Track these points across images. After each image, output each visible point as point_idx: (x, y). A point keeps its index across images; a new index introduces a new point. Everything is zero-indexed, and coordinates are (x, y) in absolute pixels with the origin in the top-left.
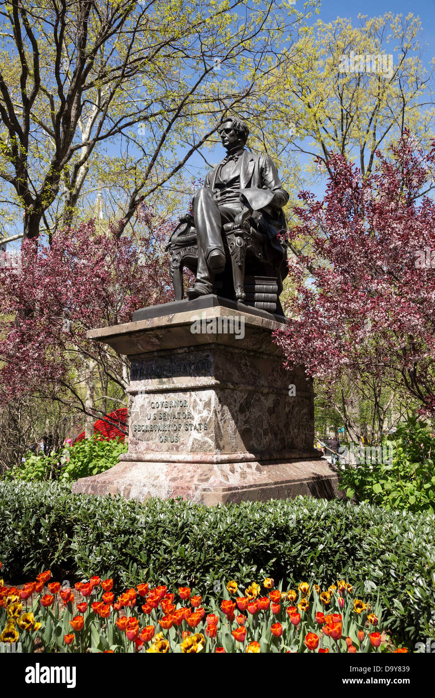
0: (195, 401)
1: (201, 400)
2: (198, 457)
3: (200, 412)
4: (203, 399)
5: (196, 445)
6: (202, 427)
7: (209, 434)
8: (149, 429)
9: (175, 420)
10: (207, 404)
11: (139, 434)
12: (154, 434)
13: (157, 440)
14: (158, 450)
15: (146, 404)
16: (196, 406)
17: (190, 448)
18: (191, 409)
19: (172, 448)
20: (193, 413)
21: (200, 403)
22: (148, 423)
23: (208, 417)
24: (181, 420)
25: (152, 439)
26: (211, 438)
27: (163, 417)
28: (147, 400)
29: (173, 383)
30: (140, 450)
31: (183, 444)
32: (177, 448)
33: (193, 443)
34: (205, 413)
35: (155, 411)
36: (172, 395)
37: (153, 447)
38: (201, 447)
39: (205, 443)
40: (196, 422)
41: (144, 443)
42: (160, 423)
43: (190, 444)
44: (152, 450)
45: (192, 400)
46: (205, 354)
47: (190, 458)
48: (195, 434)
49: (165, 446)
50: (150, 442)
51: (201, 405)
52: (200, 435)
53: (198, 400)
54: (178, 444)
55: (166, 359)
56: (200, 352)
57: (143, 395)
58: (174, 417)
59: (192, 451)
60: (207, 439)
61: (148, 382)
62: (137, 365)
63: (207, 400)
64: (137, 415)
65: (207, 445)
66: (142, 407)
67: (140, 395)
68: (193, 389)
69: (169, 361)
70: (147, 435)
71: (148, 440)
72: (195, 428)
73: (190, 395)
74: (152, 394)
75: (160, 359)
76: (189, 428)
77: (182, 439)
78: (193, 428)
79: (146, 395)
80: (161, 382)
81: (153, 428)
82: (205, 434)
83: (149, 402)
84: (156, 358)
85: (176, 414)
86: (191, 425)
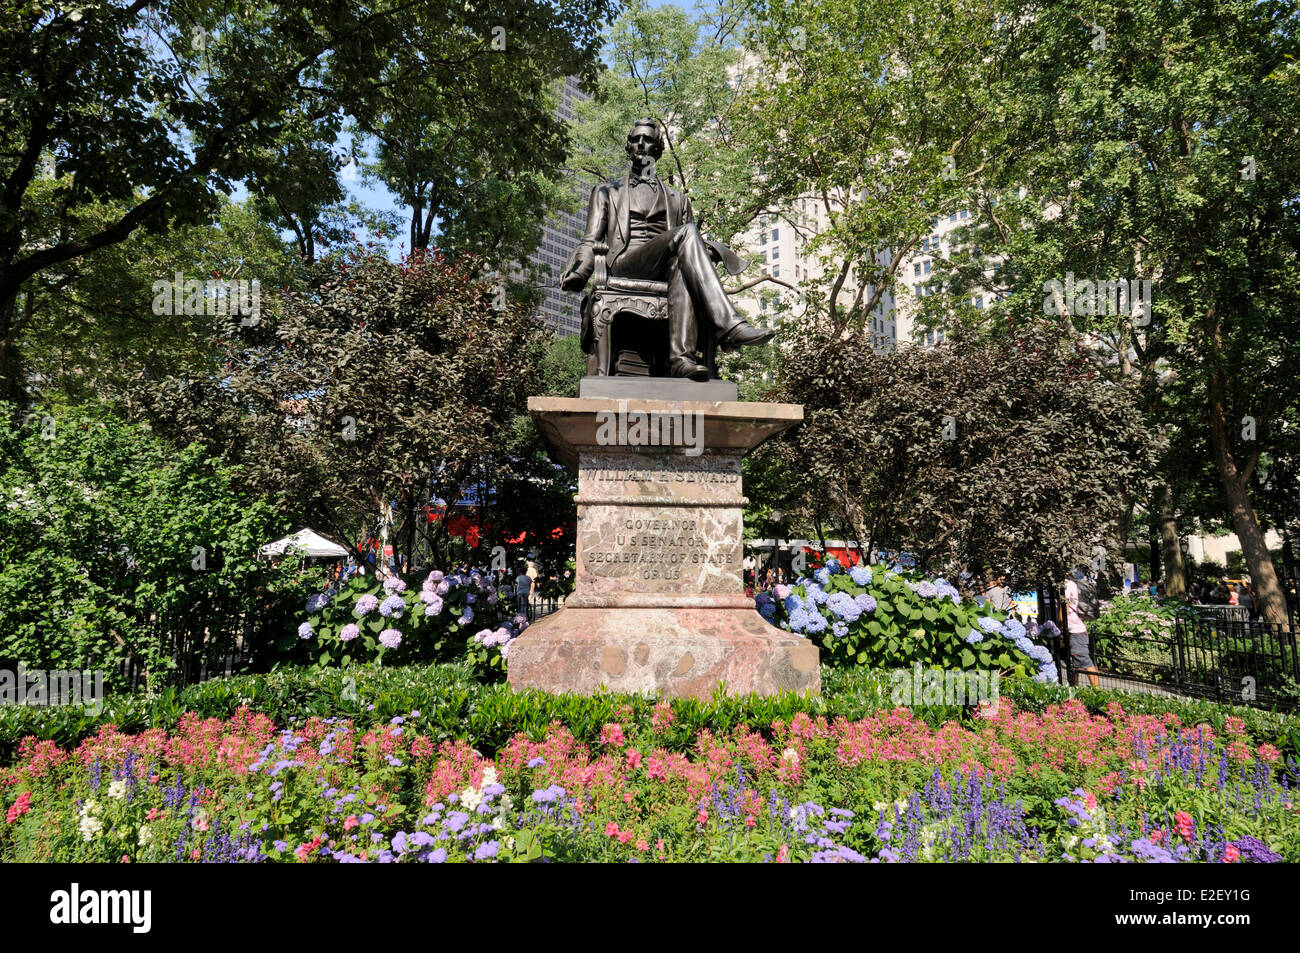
0: (709, 523)
1: (720, 523)
2: (710, 601)
3: (718, 539)
4: (723, 522)
5: (712, 584)
6: (724, 559)
7: (734, 568)
8: (622, 559)
9: (672, 547)
10: (732, 529)
11: (599, 566)
12: (630, 568)
13: (637, 576)
14: (639, 589)
15: (613, 523)
16: (711, 530)
17: (700, 588)
18: (703, 533)
19: (668, 588)
20: (706, 540)
21: (719, 526)
22: (618, 549)
23: (731, 546)
24: (683, 550)
25: (626, 574)
26: (737, 574)
27: (649, 541)
28: (616, 517)
29: (669, 494)
30: (601, 591)
31: (687, 582)
32: (677, 587)
33: (707, 581)
34: (727, 541)
35: (634, 533)
36: (666, 511)
37: (629, 586)
38: (722, 585)
39: (728, 580)
40: (713, 547)
41: (611, 580)
42: (644, 551)
43: (701, 581)
44: (628, 590)
45: (705, 521)
47: (695, 600)
48: (709, 568)
49: (653, 584)
50: (623, 580)
51: (720, 529)
52: (719, 570)
53: (715, 522)
54: (679, 581)
55: (655, 459)
56: (718, 457)
57: (607, 507)
58: (672, 543)
59: (703, 592)
60: (729, 575)
61: (617, 488)
62: (594, 461)
63: (730, 523)
64: (594, 538)
65: (731, 584)
66: (606, 526)
67: (601, 508)
68: (706, 506)
69: (661, 461)
70: (616, 568)
71: (617, 575)
72: (712, 560)
73: (702, 514)
74: (626, 508)
75: (643, 458)
76: (700, 560)
77: (686, 575)
78: (707, 560)
79: (614, 508)
80: (644, 491)
81: (629, 558)
82: (729, 569)
83: (621, 519)
84: (634, 456)
85: (676, 539)
86: (704, 556)
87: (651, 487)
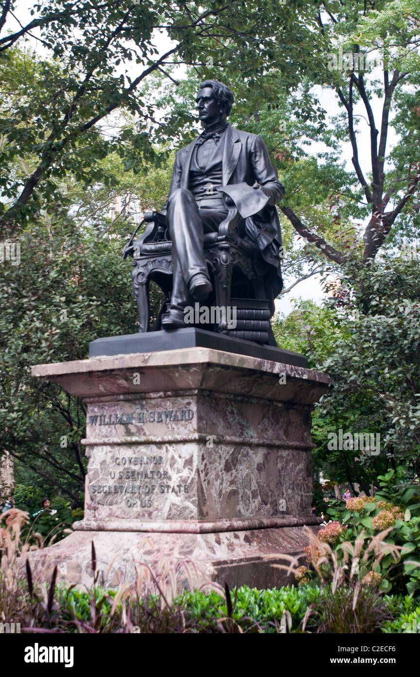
0: (173, 458)
1: (180, 457)
2: (177, 525)
3: (179, 472)
4: (183, 456)
5: (174, 511)
6: (182, 489)
7: (190, 497)
8: (113, 490)
9: (147, 480)
10: (189, 462)
11: (99, 496)
12: (119, 497)
13: (123, 505)
15: (108, 460)
16: (174, 464)
17: (166, 515)
18: (168, 467)
19: (144, 515)
20: (170, 472)
21: (179, 460)
22: (111, 483)
23: (189, 477)
25: (116, 503)
26: (193, 502)
27: (132, 475)
28: (110, 455)
29: (145, 434)
30: (100, 517)
31: (157, 509)
32: (150, 514)
33: (170, 509)
34: (185, 473)
35: (121, 469)
36: (142, 449)
37: (118, 513)
38: (181, 513)
39: (185, 508)
40: (174, 482)
41: (107, 508)
42: (127, 484)
43: (166, 510)
44: (117, 517)
45: (169, 456)
46: (186, 401)
47: (167, 526)
48: (172, 498)
49: (134, 511)
50: (114, 507)
51: (180, 463)
52: (179, 499)
53: (176, 457)
54: (151, 509)
55: (135, 403)
56: (179, 399)
57: (104, 447)
58: (146, 476)
59: (168, 518)
60: (188, 503)
61: (111, 431)
62: (96, 409)
63: (188, 457)
64: (96, 473)
65: (187, 511)
66: (103, 463)
67: (100, 448)
68: (170, 443)
69: (139, 406)
70: (110, 498)
71: (111, 504)
72: (173, 490)
73: (167, 451)
74: (117, 448)
75: (127, 405)
76: (166, 490)
77: (156, 504)
78: (170, 490)
79: (109, 448)
80: (129, 433)
81: (117, 490)
82: (186, 498)
83: (113, 457)
84: (122, 403)
85: (149, 472)
86: (168, 487)
87: (133, 429)
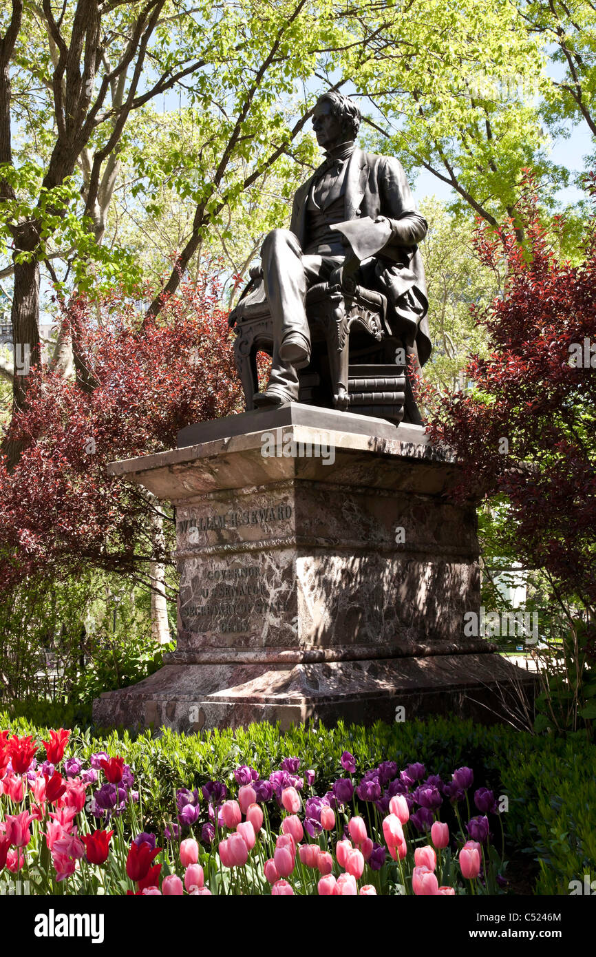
0: (270, 567)
1: (278, 567)
3: (277, 585)
4: (281, 566)
5: (273, 636)
6: (282, 607)
7: (290, 617)
8: (207, 611)
9: (242, 597)
10: (287, 573)
11: (192, 621)
12: (213, 621)
13: (218, 630)
14: (219, 643)
15: (200, 575)
16: (272, 576)
17: (263, 642)
18: (265, 580)
19: (240, 642)
20: (267, 587)
21: (277, 571)
22: (204, 602)
23: (288, 592)
24: (250, 599)
25: (210, 629)
26: (293, 624)
27: (226, 592)
28: (202, 569)
29: (239, 541)
31: (254, 634)
32: (247, 640)
33: (269, 634)
34: (284, 587)
35: (214, 584)
36: (238, 559)
37: (212, 641)
38: (281, 637)
39: (285, 631)
40: (272, 599)
41: (200, 635)
42: (222, 602)
43: (265, 633)
44: (211, 645)
45: (266, 565)
46: (283, 496)
47: (263, 655)
48: (270, 618)
49: (229, 638)
50: (208, 634)
51: (278, 574)
52: (278, 620)
53: (274, 567)
54: (247, 635)
55: (227, 504)
56: (276, 493)
58: (242, 592)
59: (266, 646)
60: (287, 625)
61: (202, 540)
62: (185, 514)
63: (286, 567)
64: (187, 592)
65: (288, 635)
66: (197, 577)
67: (191, 561)
68: (267, 550)
69: (232, 506)
70: (203, 622)
71: (205, 629)
72: (272, 609)
73: (264, 560)
74: (209, 560)
75: (220, 505)
76: (264, 609)
77: (253, 627)
78: (268, 609)
79: (200, 561)
80: (221, 540)
81: (212, 611)
82: (285, 619)
83: (204, 572)
84: (213, 503)
85: (245, 588)
86: (267, 605)
87: (226, 536)
